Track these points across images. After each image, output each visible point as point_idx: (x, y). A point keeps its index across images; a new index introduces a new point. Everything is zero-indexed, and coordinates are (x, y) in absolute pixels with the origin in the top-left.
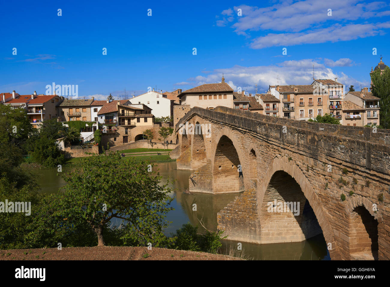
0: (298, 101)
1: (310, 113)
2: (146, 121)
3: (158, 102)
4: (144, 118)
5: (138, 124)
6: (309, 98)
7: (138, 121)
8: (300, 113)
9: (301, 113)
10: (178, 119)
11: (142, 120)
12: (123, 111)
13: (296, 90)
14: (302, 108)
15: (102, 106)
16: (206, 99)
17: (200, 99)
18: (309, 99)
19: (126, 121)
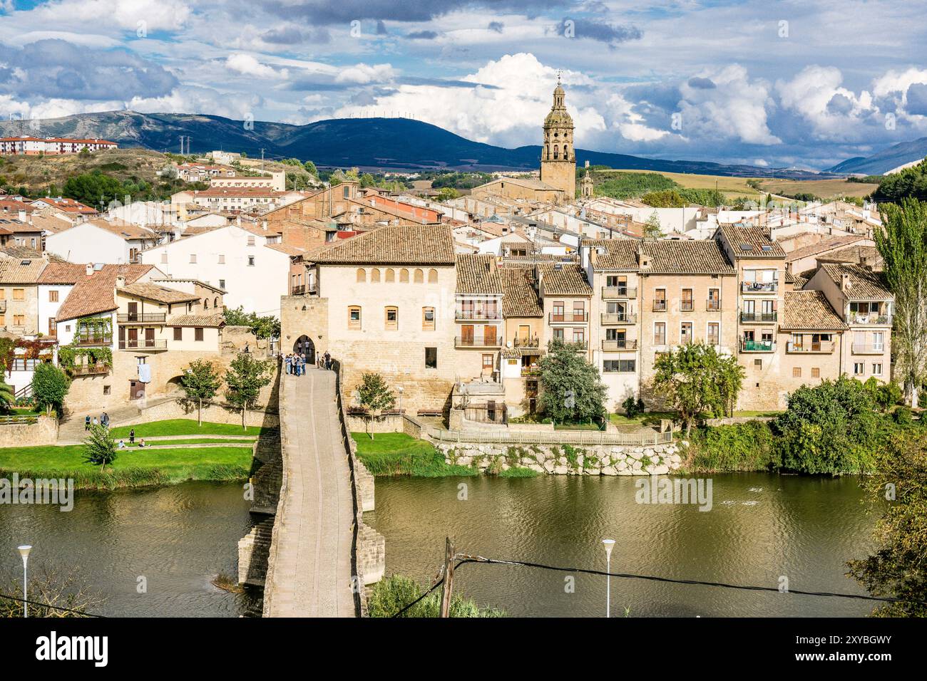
0: (651, 296)
1: (683, 332)
2: (199, 336)
3: (251, 261)
4: (193, 329)
5: (173, 345)
6: (683, 287)
7: (178, 336)
8: (653, 330)
9: (657, 332)
10: (288, 337)
11: (188, 333)
12: (132, 307)
13: (645, 263)
14: (662, 317)
15: (73, 284)
16: (378, 280)
17: (361, 278)
18: (684, 290)
19: (141, 336)
